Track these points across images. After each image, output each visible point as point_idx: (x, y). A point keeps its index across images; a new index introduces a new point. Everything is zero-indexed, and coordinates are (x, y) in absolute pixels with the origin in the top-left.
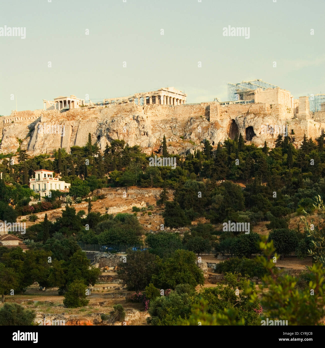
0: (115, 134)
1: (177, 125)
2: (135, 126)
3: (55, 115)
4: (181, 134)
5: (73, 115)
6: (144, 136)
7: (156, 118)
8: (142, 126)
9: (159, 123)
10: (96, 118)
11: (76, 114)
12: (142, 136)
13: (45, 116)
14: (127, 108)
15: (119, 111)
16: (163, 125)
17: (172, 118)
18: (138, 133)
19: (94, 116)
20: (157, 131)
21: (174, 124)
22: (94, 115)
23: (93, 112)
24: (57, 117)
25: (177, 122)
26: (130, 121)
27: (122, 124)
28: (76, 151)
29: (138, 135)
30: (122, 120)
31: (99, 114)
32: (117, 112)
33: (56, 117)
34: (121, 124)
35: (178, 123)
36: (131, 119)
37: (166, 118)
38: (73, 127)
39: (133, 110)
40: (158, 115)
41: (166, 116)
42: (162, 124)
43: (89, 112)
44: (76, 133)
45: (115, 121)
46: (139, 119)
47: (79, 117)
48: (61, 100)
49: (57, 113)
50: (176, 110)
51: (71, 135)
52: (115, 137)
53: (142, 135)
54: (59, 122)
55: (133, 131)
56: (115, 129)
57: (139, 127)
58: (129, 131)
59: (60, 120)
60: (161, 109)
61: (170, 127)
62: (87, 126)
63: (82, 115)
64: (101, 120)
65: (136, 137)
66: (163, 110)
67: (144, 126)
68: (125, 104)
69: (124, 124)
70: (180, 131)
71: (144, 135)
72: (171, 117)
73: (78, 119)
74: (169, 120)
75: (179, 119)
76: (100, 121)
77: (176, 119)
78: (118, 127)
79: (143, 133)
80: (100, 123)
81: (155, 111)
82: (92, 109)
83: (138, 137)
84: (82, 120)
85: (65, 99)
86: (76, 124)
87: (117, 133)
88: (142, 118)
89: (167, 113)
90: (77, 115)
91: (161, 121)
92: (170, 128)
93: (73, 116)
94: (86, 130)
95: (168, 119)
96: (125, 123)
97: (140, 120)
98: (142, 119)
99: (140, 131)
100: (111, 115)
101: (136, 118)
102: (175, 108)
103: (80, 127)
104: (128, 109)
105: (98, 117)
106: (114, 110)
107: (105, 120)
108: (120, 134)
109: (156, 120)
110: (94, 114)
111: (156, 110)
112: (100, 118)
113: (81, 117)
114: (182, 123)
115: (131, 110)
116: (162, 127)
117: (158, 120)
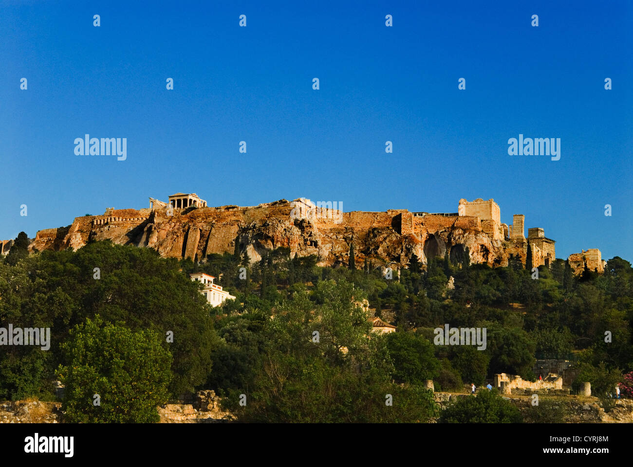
0: (269, 242)
1: (355, 236)
2: (298, 233)
6: (311, 247)
7: (323, 226)
8: (307, 233)
9: (328, 232)
10: (237, 221)
12: (308, 247)
13: (160, 216)
15: (274, 213)
17: (345, 227)
18: (302, 242)
19: (234, 218)
20: (327, 242)
21: (349, 235)
22: (234, 217)
23: (233, 213)
24: (178, 217)
25: (353, 233)
26: (291, 226)
27: (280, 229)
29: (302, 245)
30: (279, 224)
31: (242, 216)
32: (270, 214)
34: (279, 229)
36: (292, 224)
37: (338, 226)
38: (203, 231)
40: (327, 222)
42: (332, 234)
43: (227, 213)
44: (206, 239)
45: (268, 225)
46: (304, 225)
47: (211, 218)
48: (178, 198)
49: (179, 212)
50: (352, 218)
51: (199, 242)
52: (269, 246)
53: (308, 245)
54: (181, 224)
55: (295, 239)
56: (270, 235)
57: (304, 235)
58: (290, 239)
59: (183, 221)
61: (343, 238)
62: (224, 231)
63: (216, 217)
64: (244, 224)
65: (299, 247)
67: (311, 233)
69: (283, 229)
70: (359, 244)
71: (311, 245)
72: (345, 226)
73: (210, 221)
74: (343, 230)
75: (356, 229)
76: (243, 225)
77: (352, 229)
78: (275, 232)
79: (309, 243)
80: (243, 227)
82: (231, 210)
83: (302, 248)
84: (216, 223)
85: (185, 197)
86: (208, 227)
87: (273, 241)
88: (309, 223)
90: (209, 216)
91: (332, 229)
92: (343, 240)
94: (222, 236)
95: (341, 228)
96: (284, 228)
98: (308, 225)
99: (306, 240)
100: (260, 218)
101: (299, 222)
102: (351, 215)
103: (213, 231)
105: (240, 220)
106: (266, 211)
107: (252, 224)
108: (277, 241)
109: (323, 228)
110: (235, 216)
112: (243, 221)
113: (214, 218)
114: (361, 234)
116: (333, 237)
117: (326, 228)
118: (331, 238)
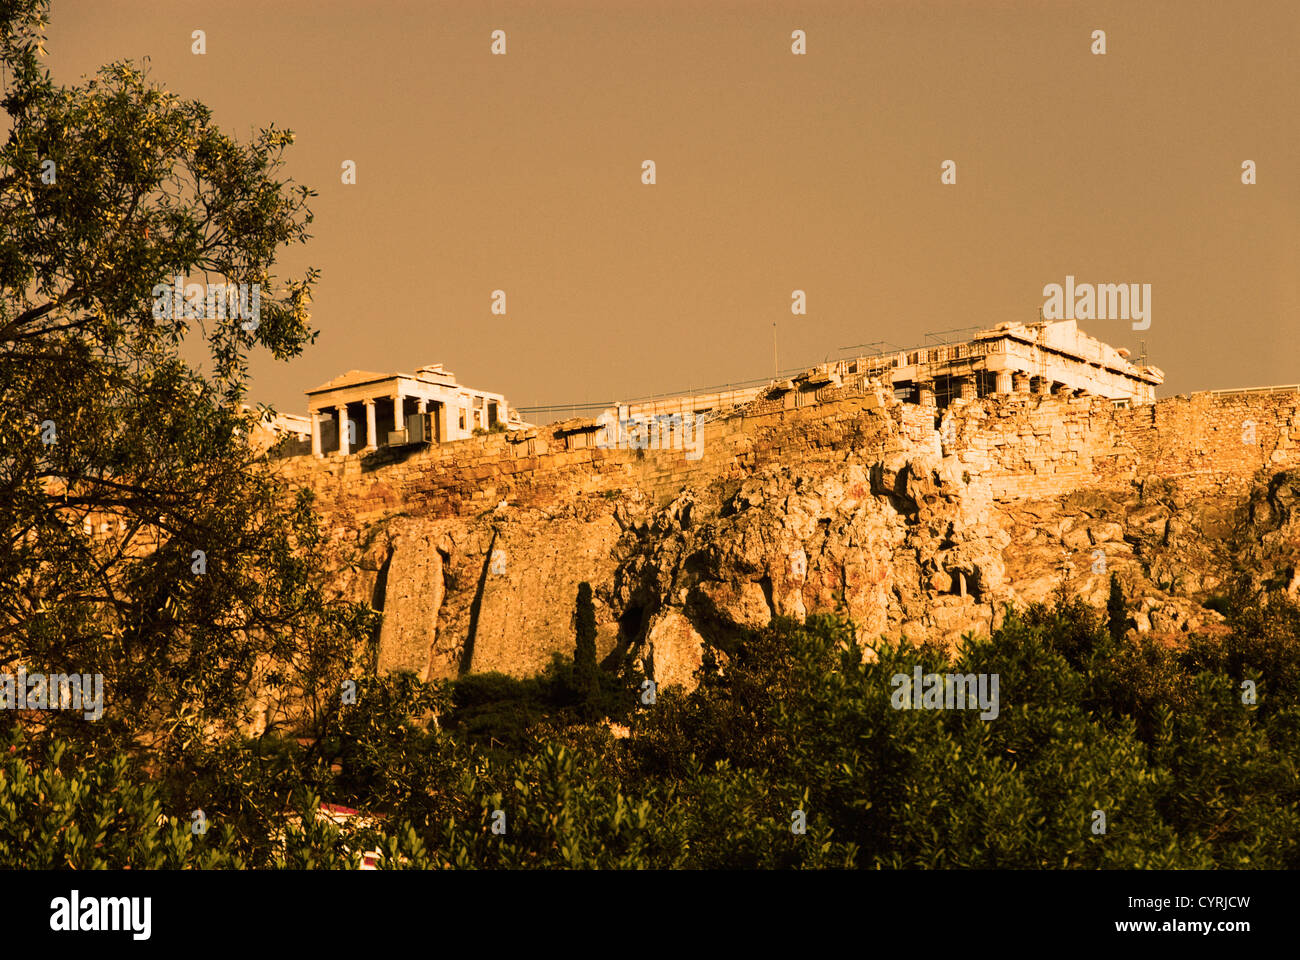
0: (754, 592)
1: (1178, 527)
2: (886, 535)
3: (328, 489)
4: (1212, 582)
5: (450, 482)
6: (953, 599)
7: (1022, 485)
8: (934, 533)
9: (1046, 513)
10: (609, 495)
11: (468, 475)
12: (938, 601)
14: (831, 419)
15: (775, 441)
16: (1075, 527)
17: (1133, 483)
18: (909, 578)
19: (594, 483)
20: (1037, 567)
21: (1151, 520)
22: (597, 478)
23: (588, 456)
24: (339, 501)
25: (1173, 507)
26: (852, 503)
27: (801, 521)
28: (489, 707)
29: (907, 594)
30: (794, 499)
31: (628, 467)
32: (755, 449)
33: (331, 499)
34: (795, 521)
35: (1187, 515)
36: (859, 493)
37: (1095, 481)
38: (454, 560)
39: (870, 433)
40: (1038, 461)
41: (1096, 472)
42: (1067, 523)
43: (561, 460)
44: (470, 597)
45: (746, 504)
46: (915, 489)
47: (491, 492)
48: (354, 397)
49: (342, 472)
50: (1163, 430)
51: (440, 614)
52: (751, 609)
53: (942, 593)
54: (354, 534)
55: (874, 566)
56: (752, 557)
57: (917, 542)
58: (849, 569)
59: (361, 518)
60: (1057, 422)
61: (1127, 539)
62: (550, 550)
63: (511, 482)
64: (642, 508)
65: (895, 606)
66: (1074, 428)
67: (950, 532)
68: (810, 398)
69: (813, 523)
70: (1199, 562)
71: (955, 590)
72: (1131, 475)
73: (485, 507)
74: (1120, 498)
75: (1189, 489)
76: (639, 513)
77: (1168, 487)
78: (772, 540)
79: (943, 580)
80: (638, 525)
81: (1012, 439)
82: (578, 441)
83: (911, 608)
84: (513, 513)
85: (381, 391)
86: (474, 537)
87: (766, 584)
88: (938, 482)
89: (1103, 452)
90: (479, 481)
91: (1063, 500)
92: (1127, 548)
93: (452, 490)
94: (545, 577)
95: (1113, 487)
96: (818, 515)
97: (919, 497)
98: (933, 490)
99: (925, 568)
100: (714, 473)
101: (890, 481)
102: (1160, 417)
103: (500, 557)
104: (837, 427)
105: (624, 490)
106: (738, 437)
107: (674, 507)
108: (788, 586)
109: (1024, 496)
110: (598, 470)
111: (1026, 430)
112: (636, 496)
113: (503, 491)
114: (1212, 509)
115: (859, 432)
116: (1070, 541)
117: (1035, 497)
118: (1062, 543)
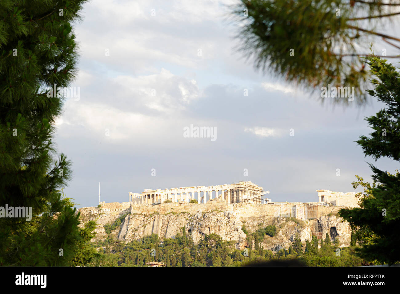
0: (207, 229)
2: (226, 222)
3: (146, 209)
5: (164, 209)
7: (244, 215)
9: (247, 219)
10: (186, 213)
13: (135, 209)
14: (218, 205)
16: (251, 221)
18: (228, 228)
21: (261, 221)
22: (185, 210)
23: (184, 207)
24: (147, 210)
26: (221, 217)
27: (214, 219)
29: (228, 231)
33: (146, 210)
35: (266, 221)
38: (164, 220)
39: (224, 207)
40: (246, 212)
41: (254, 214)
43: (180, 207)
44: (166, 226)
45: (206, 216)
46: (230, 216)
47: (169, 211)
48: (148, 194)
49: (148, 206)
51: (162, 228)
52: (206, 231)
53: (233, 231)
55: (224, 227)
56: (207, 224)
57: (230, 223)
58: (220, 227)
60: (249, 207)
62: (178, 220)
64: (191, 215)
65: (226, 232)
66: (251, 208)
67: (234, 222)
68: (216, 201)
71: (235, 230)
72: (259, 215)
73: (169, 213)
74: (258, 218)
75: (266, 217)
77: (264, 217)
78: (210, 222)
79: (233, 229)
81: (243, 209)
82: (182, 205)
84: (173, 215)
85: (153, 193)
86: (167, 218)
89: (256, 211)
91: (250, 218)
93: (164, 210)
94: (177, 224)
96: (216, 219)
97: (230, 217)
98: (232, 216)
99: (231, 227)
100: (202, 211)
101: (227, 215)
104: (219, 206)
105: (189, 212)
107: (196, 215)
108: (212, 229)
111: (245, 208)
113: (171, 211)
115: (222, 207)
116: (250, 224)
117: (246, 217)
118: (249, 224)
